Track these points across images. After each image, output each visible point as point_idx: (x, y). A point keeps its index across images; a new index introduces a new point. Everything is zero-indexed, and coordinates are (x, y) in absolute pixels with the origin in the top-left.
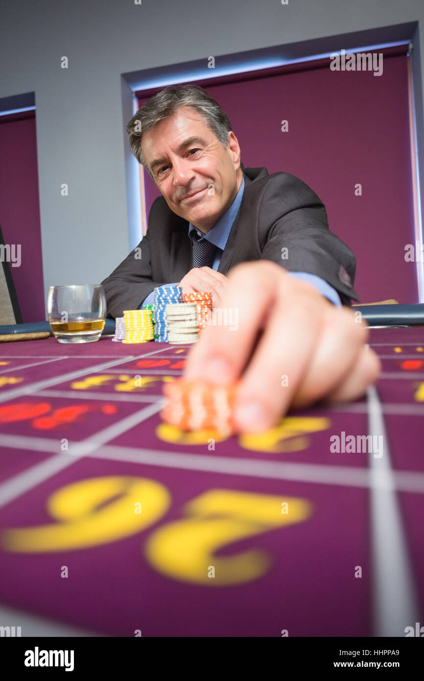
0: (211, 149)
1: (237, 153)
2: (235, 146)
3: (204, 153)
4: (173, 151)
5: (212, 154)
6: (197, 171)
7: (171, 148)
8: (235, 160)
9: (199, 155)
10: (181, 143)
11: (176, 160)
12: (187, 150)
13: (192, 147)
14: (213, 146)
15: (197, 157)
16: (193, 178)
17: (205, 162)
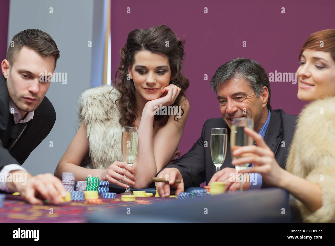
0: (248, 98)
1: (266, 98)
2: (266, 94)
3: (244, 99)
4: (229, 96)
5: (248, 100)
6: (238, 107)
7: (228, 94)
8: (264, 102)
9: (241, 100)
10: (234, 93)
11: (229, 100)
12: (235, 97)
13: (238, 96)
14: (251, 96)
15: (240, 101)
16: (236, 111)
17: (244, 104)
